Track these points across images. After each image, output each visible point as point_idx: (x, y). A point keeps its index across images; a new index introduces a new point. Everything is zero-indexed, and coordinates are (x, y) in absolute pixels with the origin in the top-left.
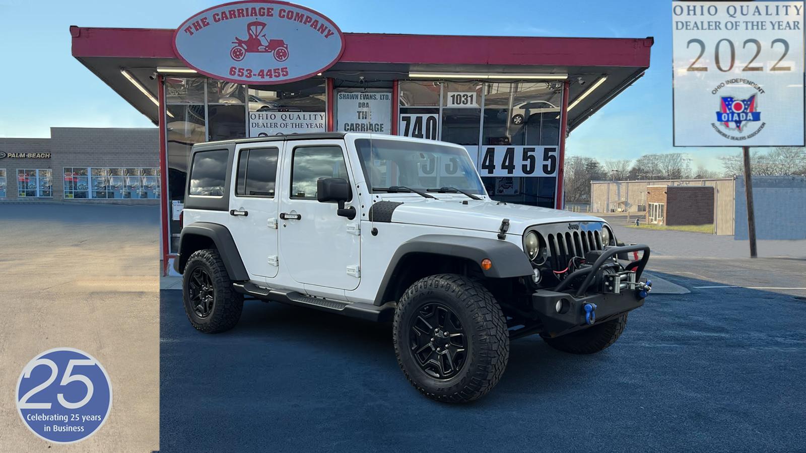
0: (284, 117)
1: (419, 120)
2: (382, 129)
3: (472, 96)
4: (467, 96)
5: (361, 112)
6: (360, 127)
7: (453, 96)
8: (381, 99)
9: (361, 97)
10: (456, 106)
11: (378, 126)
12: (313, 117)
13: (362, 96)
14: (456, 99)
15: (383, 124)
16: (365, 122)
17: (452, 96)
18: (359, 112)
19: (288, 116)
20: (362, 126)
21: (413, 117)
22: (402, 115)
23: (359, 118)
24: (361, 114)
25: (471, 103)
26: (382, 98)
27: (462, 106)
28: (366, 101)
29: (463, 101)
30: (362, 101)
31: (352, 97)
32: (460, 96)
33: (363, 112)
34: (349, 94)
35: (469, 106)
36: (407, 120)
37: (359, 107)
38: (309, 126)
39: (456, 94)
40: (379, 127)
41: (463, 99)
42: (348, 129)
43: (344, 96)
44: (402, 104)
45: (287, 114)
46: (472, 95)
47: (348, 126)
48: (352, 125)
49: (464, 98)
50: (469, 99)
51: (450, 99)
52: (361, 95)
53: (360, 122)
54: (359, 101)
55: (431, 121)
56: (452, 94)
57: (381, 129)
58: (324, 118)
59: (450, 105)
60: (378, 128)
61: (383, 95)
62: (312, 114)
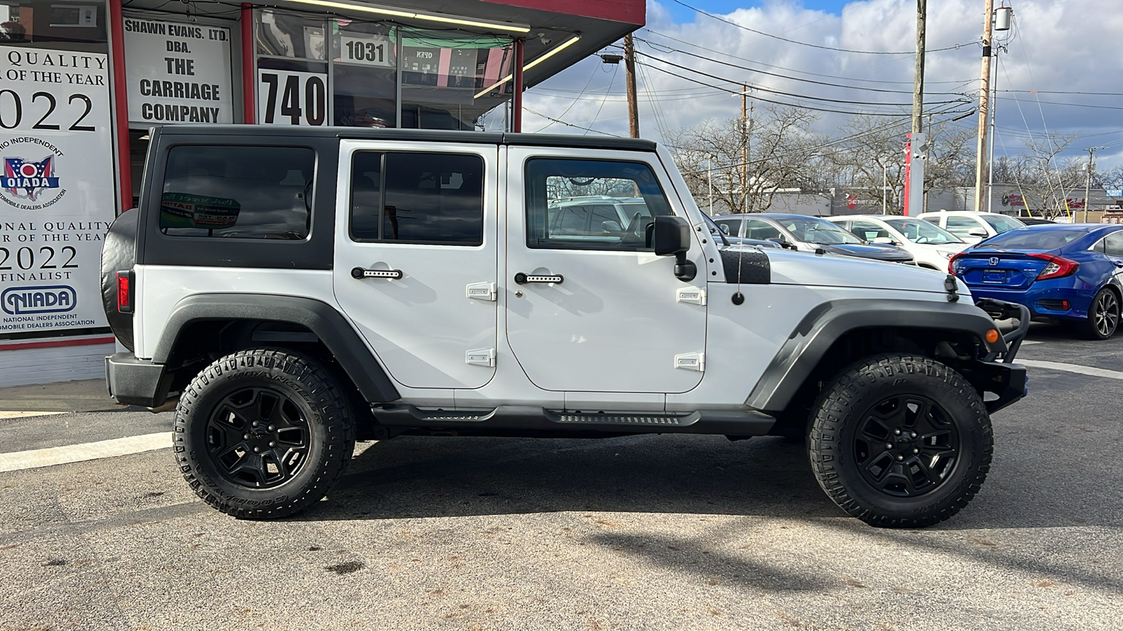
0: (15, 58)
1: (293, 83)
2: (217, 96)
3: (380, 48)
4: (373, 45)
5: (173, 60)
6: (173, 89)
7: (350, 44)
8: (211, 38)
9: (170, 30)
10: (355, 61)
11: (209, 88)
12: (81, 63)
13: (173, 28)
14: (355, 50)
15: (218, 87)
16: (183, 79)
17: (347, 44)
18: (169, 60)
19: (24, 57)
20: (176, 87)
21: (283, 76)
22: (262, 71)
23: (170, 72)
24: (173, 63)
25: (381, 60)
26: (213, 36)
27: (365, 62)
28: (181, 39)
29: (368, 55)
30: (174, 39)
31: (153, 29)
32: (362, 45)
33: (177, 60)
34: (146, 22)
35: (376, 62)
36: (272, 80)
37: (168, 50)
38: (74, 80)
39: (355, 41)
40: (211, 91)
41: (367, 51)
42: (149, 91)
43: (136, 26)
44: (260, 51)
45: (23, 51)
46: (382, 45)
47: (148, 85)
48: (156, 83)
49: (368, 49)
50: (377, 51)
51: (345, 50)
52: (170, 27)
53: (174, 78)
54: (167, 37)
55: (315, 85)
56: (349, 40)
57: (214, 96)
58: (105, 65)
59: (345, 59)
60: (209, 93)
61: (215, 31)
62: (79, 54)
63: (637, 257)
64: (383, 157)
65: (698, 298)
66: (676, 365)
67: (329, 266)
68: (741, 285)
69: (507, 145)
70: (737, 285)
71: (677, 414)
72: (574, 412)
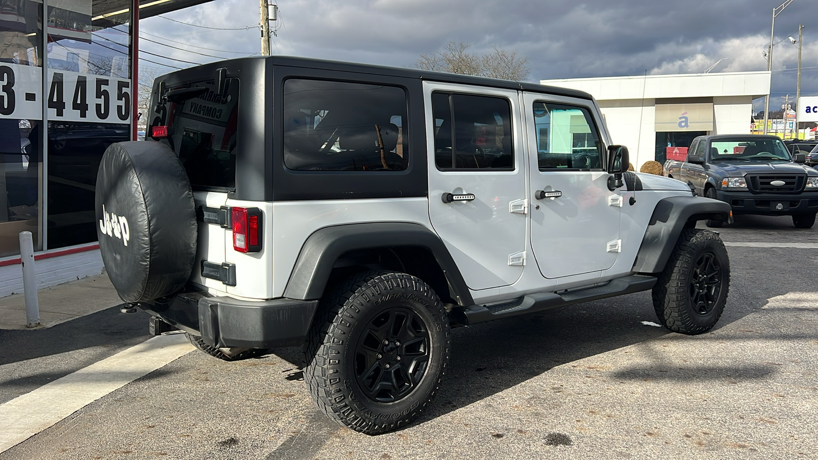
63: (591, 175)
64: (450, 98)
65: (618, 202)
66: (608, 250)
67: (425, 194)
68: (636, 191)
69: (522, 90)
70: (633, 192)
71: (600, 284)
72: (564, 291)
